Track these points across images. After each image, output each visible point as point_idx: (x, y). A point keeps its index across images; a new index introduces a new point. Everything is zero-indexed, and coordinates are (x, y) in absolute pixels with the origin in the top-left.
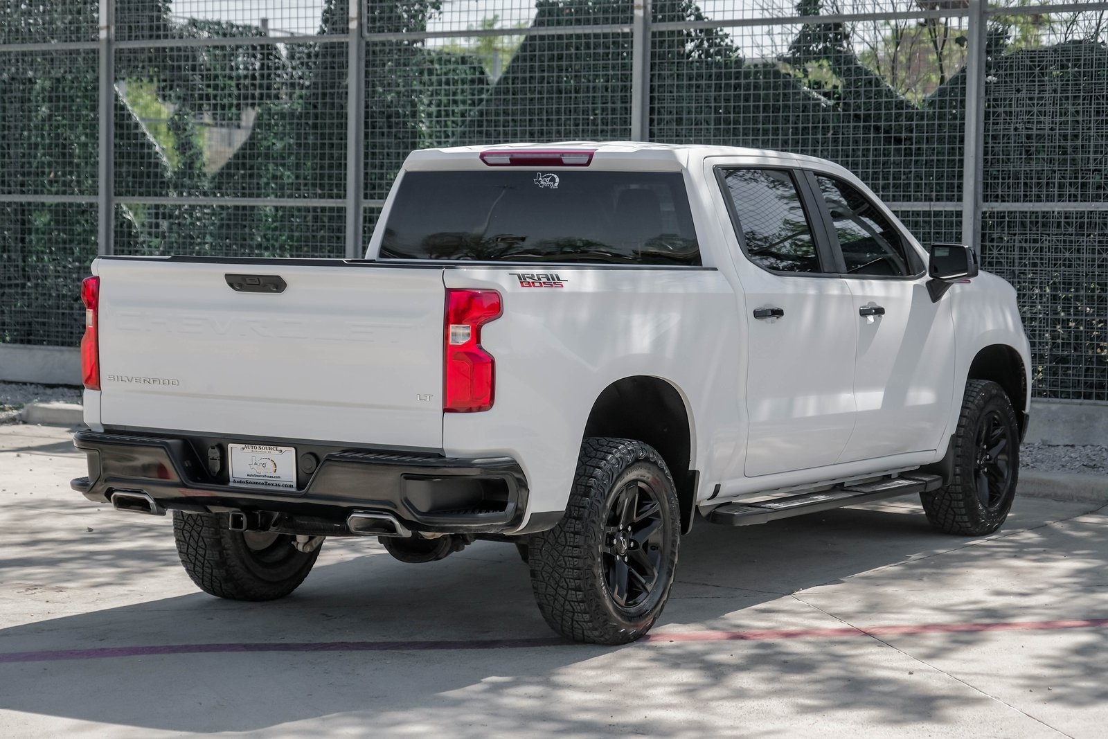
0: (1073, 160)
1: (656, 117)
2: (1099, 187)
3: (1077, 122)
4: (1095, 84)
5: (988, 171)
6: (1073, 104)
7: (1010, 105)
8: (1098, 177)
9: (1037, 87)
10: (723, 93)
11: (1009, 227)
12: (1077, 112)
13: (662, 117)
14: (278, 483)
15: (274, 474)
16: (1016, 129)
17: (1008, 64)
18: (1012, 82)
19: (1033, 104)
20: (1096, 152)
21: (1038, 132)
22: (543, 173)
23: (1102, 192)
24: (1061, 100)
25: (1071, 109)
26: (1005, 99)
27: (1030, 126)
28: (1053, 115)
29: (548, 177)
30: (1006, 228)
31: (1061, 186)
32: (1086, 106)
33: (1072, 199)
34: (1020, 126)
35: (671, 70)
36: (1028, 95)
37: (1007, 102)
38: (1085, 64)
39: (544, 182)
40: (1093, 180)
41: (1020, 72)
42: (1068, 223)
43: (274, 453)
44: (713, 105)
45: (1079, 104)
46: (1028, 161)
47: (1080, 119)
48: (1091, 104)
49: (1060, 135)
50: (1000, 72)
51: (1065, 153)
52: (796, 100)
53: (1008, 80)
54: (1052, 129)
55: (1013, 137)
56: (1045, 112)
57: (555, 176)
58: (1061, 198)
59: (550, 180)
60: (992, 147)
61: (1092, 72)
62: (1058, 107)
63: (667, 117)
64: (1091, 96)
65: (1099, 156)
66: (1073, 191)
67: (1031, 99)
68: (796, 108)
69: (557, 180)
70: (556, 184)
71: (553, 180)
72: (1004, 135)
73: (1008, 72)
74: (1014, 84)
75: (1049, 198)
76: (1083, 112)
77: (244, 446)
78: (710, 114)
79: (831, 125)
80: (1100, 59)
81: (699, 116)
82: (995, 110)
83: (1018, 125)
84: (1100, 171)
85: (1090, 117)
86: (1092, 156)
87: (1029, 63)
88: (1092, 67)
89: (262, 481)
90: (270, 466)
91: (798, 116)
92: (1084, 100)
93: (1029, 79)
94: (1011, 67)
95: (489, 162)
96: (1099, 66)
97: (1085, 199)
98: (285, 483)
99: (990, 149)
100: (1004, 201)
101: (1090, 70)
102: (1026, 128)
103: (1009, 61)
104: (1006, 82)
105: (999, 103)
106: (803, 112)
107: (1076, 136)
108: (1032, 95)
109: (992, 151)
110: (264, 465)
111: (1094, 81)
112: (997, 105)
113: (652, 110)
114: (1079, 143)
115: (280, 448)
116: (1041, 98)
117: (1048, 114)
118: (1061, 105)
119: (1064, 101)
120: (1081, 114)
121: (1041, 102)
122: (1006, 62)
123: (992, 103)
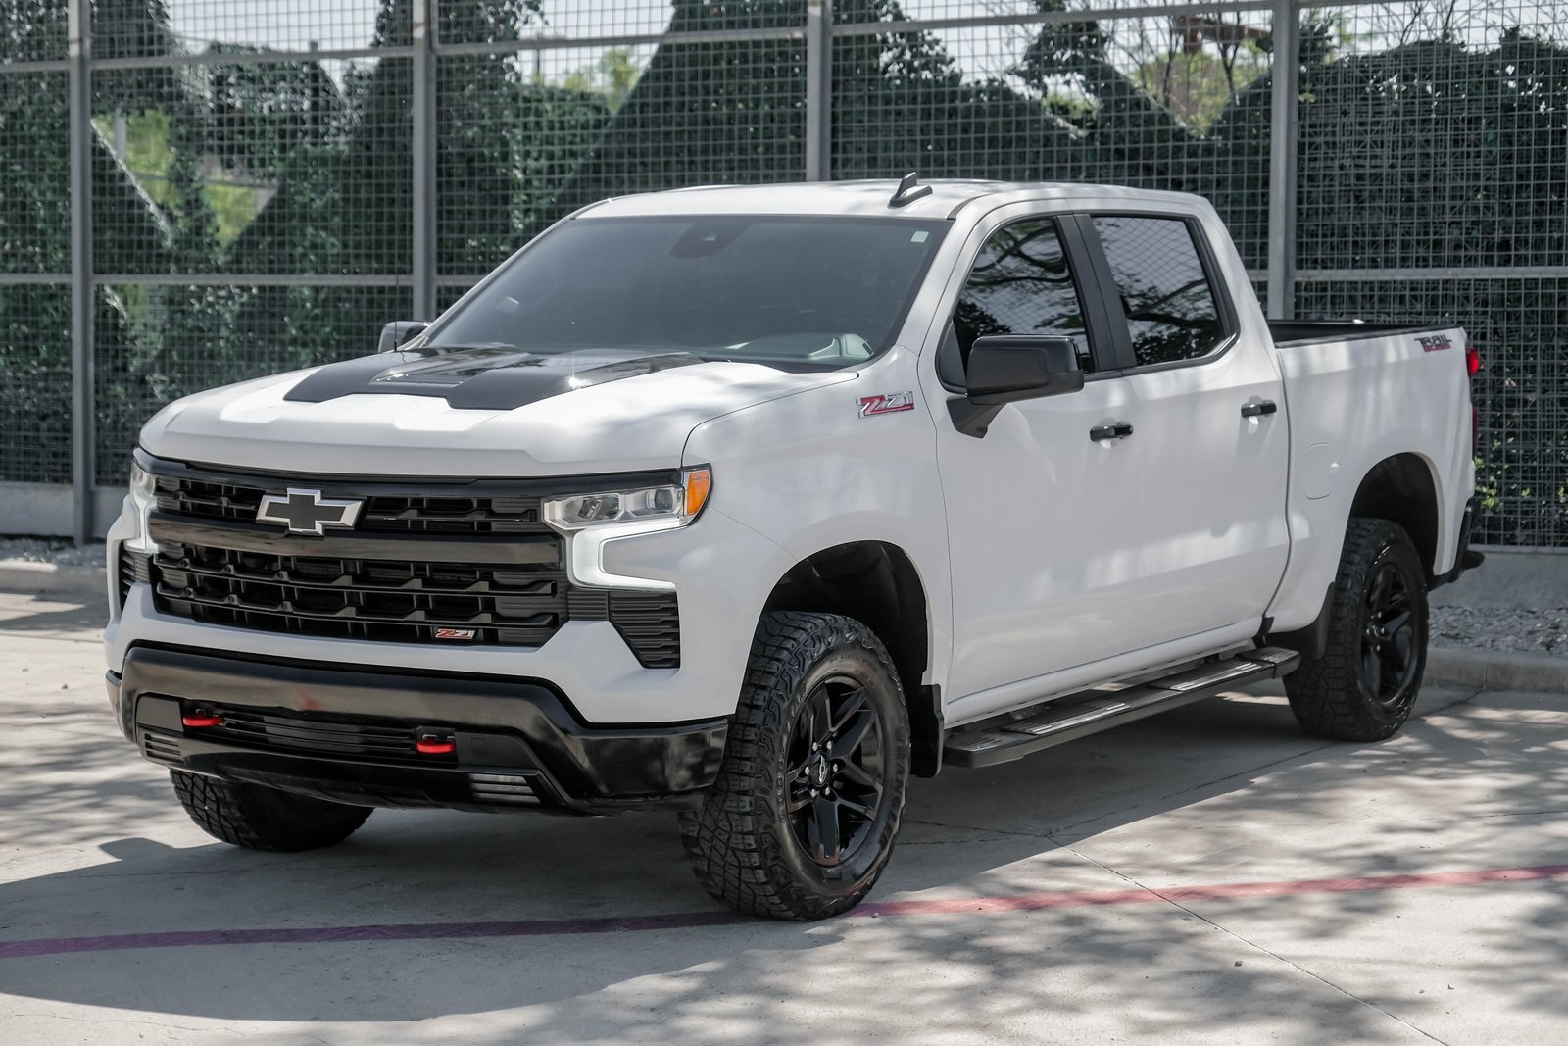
0: (1423, 211)
1: (840, 156)
2: (1458, 247)
3: (1427, 155)
4: (1452, 101)
5: (1302, 226)
6: (1422, 131)
7: (1334, 134)
8: (1456, 232)
9: (1370, 107)
10: (932, 121)
11: (1333, 303)
12: (1427, 142)
13: (848, 156)
16: (1341, 167)
17: (1330, 75)
18: (1335, 100)
19: (1366, 132)
20: (1453, 198)
21: (1373, 171)
23: (1462, 253)
24: (1404, 124)
25: (1418, 137)
26: (1326, 125)
27: (1361, 161)
28: (1394, 145)
30: (1329, 306)
31: (1405, 245)
32: (1439, 133)
33: (1421, 263)
34: (1347, 162)
35: (860, 90)
36: (1358, 120)
37: (1329, 129)
38: (1437, 75)
40: (1450, 236)
41: (1347, 86)
42: (1415, 297)
44: (919, 138)
45: (1429, 131)
46: (1359, 210)
47: (1431, 150)
48: (1446, 131)
49: (1403, 174)
50: (1319, 87)
51: (1410, 199)
52: (1035, 130)
53: (1330, 98)
54: (1392, 166)
55: (1337, 178)
56: (1382, 142)
58: (1405, 262)
60: (1309, 192)
61: (1447, 85)
62: (1400, 134)
63: (854, 156)
64: (1447, 119)
65: (1458, 203)
66: (1422, 252)
67: (1362, 124)
68: (1035, 141)
72: (1325, 176)
73: (1331, 87)
74: (1339, 103)
75: (1389, 263)
76: (1436, 141)
78: (915, 150)
79: (1084, 164)
80: (1458, 67)
81: (899, 154)
82: (1312, 140)
83: (1344, 161)
84: (1459, 223)
85: (1446, 148)
86: (1448, 202)
87: (1359, 74)
88: (1447, 78)
91: (1038, 152)
92: (1436, 124)
93: (1359, 97)
94: (1334, 79)
96: (1457, 76)
97: (1438, 263)
99: (1306, 195)
100: (1325, 267)
101: (1445, 82)
102: (1357, 166)
103: (1331, 71)
104: (1327, 101)
105: (1318, 130)
106: (1045, 146)
107: (1425, 176)
108: (1363, 119)
109: (1309, 198)
111: (1450, 98)
112: (1316, 133)
113: (834, 147)
114: (1430, 184)
116: (1377, 123)
117: (1385, 145)
118: (1404, 132)
119: (1408, 127)
120: (1433, 144)
121: (1376, 129)
122: (1327, 73)
123: (1307, 130)
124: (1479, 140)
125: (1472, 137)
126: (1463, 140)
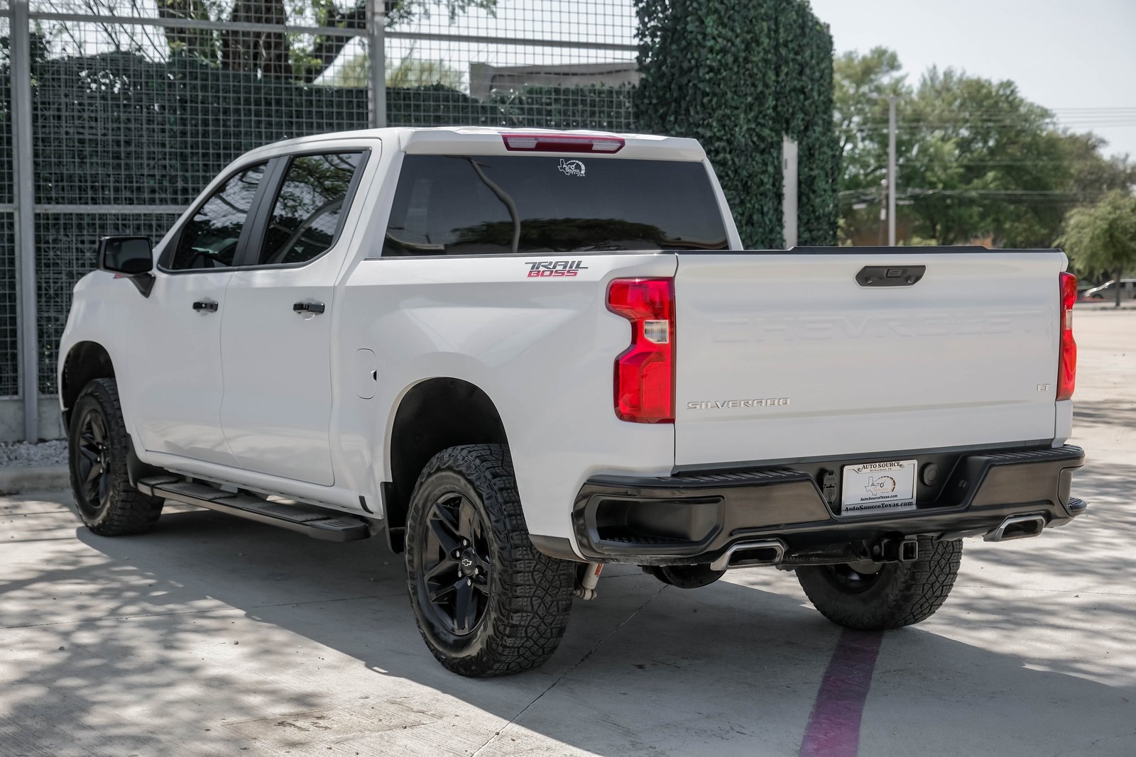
0: (128, 167)
2: (153, 191)
3: (129, 129)
5: (39, 174)
7: (59, 110)
8: (152, 182)
11: (65, 229)
12: (129, 120)
14: (895, 502)
15: (891, 494)
16: (67, 133)
17: (55, 68)
18: (60, 86)
19: (84, 110)
20: (149, 158)
21: (91, 137)
22: (567, 159)
23: (157, 196)
25: (123, 116)
26: (54, 103)
27: (81, 130)
28: (106, 120)
29: (573, 164)
30: (62, 230)
31: (117, 190)
32: (137, 114)
34: (71, 131)
36: (78, 101)
37: (56, 106)
38: (134, 75)
39: (570, 170)
40: (148, 183)
41: (68, 77)
42: (124, 225)
43: (894, 470)
45: (130, 112)
46: (82, 163)
47: (132, 126)
49: (113, 141)
51: (119, 158)
53: (55, 84)
54: (104, 135)
55: (64, 141)
56: (96, 118)
57: (580, 163)
58: (117, 201)
59: (575, 167)
60: (43, 150)
62: (110, 114)
65: (152, 162)
66: (128, 195)
67: (80, 104)
69: (583, 167)
70: (583, 172)
71: (578, 167)
72: (54, 139)
73: (56, 76)
74: (63, 88)
75: (106, 201)
76: (135, 120)
77: (861, 466)
80: (148, 71)
82: (43, 113)
83: (68, 129)
84: (154, 176)
85: (142, 125)
86: (145, 162)
87: (77, 70)
88: (141, 78)
89: (878, 504)
90: (889, 484)
93: (77, 85)
94: (58, 71)
95: (512, 145)
97: (142, 202)
98: (904, 502)
99: (41, 151)
100: (58, 203)
101: (140, 80)
102: (79, 133)
104: (53, 86)
107: (128, 143)
108: (81, 101)
109: (43, 154)
110: (882, 485)
112: (45, 108)
114: (132, 148)
115: (901, 462)
116: (90, 105)
117: (99, 120)
118: (113, 112)
119: (115, 109)
120: (133, 121)
121: (91, 108)
122: (53, 67)
123: (39, 106)
124: (165, 121)
125: (160, 119)
126: (153, 121)
